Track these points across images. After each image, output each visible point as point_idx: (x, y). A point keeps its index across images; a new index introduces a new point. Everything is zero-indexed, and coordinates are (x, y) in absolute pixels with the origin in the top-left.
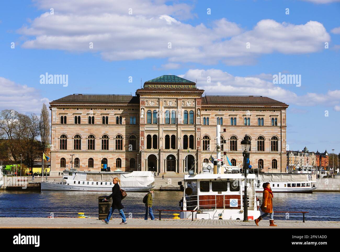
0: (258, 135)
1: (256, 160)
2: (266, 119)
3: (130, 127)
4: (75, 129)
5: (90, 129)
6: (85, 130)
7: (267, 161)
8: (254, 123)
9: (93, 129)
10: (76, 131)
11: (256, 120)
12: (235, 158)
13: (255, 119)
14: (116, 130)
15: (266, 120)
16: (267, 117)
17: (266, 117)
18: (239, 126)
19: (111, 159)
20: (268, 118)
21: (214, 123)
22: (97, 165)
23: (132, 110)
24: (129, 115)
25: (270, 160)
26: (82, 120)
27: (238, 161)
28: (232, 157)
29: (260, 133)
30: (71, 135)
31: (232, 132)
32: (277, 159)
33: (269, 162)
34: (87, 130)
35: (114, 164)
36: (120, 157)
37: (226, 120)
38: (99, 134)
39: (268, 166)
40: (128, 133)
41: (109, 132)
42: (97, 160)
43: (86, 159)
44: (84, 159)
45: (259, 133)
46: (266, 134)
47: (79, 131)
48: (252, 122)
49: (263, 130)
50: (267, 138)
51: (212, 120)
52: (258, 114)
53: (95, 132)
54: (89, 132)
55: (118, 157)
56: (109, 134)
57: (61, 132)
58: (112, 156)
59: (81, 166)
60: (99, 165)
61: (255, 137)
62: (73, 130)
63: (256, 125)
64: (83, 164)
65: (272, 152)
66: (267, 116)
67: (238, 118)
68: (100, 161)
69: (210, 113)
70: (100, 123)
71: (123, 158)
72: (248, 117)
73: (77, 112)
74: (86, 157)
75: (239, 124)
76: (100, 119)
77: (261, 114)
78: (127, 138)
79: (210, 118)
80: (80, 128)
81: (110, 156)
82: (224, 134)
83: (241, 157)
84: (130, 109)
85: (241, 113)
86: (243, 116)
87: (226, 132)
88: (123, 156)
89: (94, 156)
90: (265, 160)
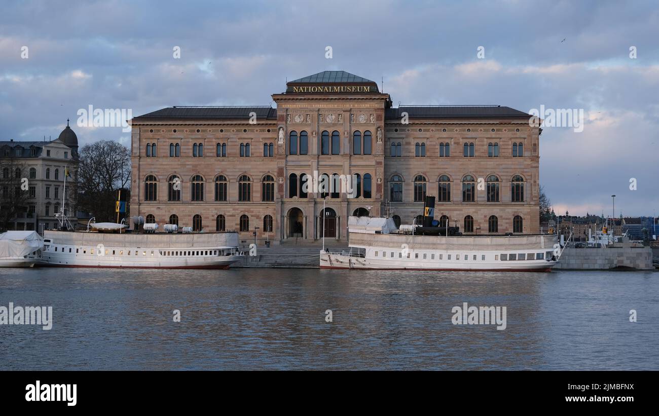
0: (488, 173)
1: (485, 216)
2: (503, 145)
3: (263, 160)
4: (171, 165)
5: (196, 166)
6: (187, 167)
7: (504, 219)
8: (482, 152)
9: (200, 165)
10: (172, 168)
11: (486, 147)
12: (446, 213)
13: (483, 145)
14: (240, 167)
15: (503, 147)
16: (504, 141)
18: (454, 157)
19: (231, 216)
20: (507, 143)
21: (410, 152)
22: (208, 226)
23: (266, 132)
24: (261, 140)
25: (510, 217)
26: (183, 149)
27: (452, 219)
29: (493, 170)
30: (163, 175)
31: (443, 168)
32: (522, 216)
33: (507, 221)
34: (191, 167)
35: (236, 224)
36: (246, 214)
37: (432, 147)
38: (210, 174)
39: (507, 227)
40: (260, 172)
41: (228, 170)
42: (207, 218)
43: (190, 216)
44: (185, 216)
45: (488, 170)
46: (503, 172)
47: (176, 168)
48: (476, 151)
49: (497, 165)
50: (505, 178)
51: (407, 147)
52: (489, 136)
53: (205, 170)
54: (193, 170)
55: (242, 214)
56: (228, 174)
57: (147, 170)
58: (233, 211)
60: (212, 227)
61: (482, 177)
62: (168, 166)
63: (482, 155)
64: (184, 224)
65: (513, 203)
66: (503, 140)
67: (452, 143)
68: (213, 220)
69: (404, 136)
70: (211, 154)
71: (252, 214)
72: (471, 141)
73: (173, 137)
74: (188, 214)
75: (455, 154)
76: (211, 147)
77: (494, 136)
78: (259, 181)
79: (404, 143)
80: (179, 163)
81: (229, 212)
82: (428, 172)
83: (458, 212)
84: (263, 131)
85: (457, 134)
86: (461, 140)
87: (430, 168)
88: (253, 212)
89: (202, 211)
90: (501, 217)
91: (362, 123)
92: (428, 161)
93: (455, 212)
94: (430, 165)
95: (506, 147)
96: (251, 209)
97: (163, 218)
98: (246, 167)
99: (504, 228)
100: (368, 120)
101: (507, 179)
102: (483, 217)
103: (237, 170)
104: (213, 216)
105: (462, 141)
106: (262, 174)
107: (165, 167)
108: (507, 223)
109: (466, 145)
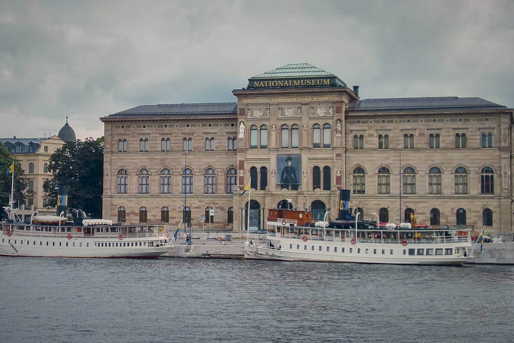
0: (455, 164)
1: (453, 209)
2: (471, 135)
3: (227, 154)
4: (141, 159)
5: (163, 160)
6: (156, 160)
7: (473, 211)
8: (449, 143)
9: (167, 159)
10: (142, 162)
11: (453, 138)
12: (411, 206)
13: (450, 136)
14: (205, 160)
15: (471, 137)
16: (472, 132)
17: (470, 132)
18: (419, 149)
19: (196, 207)
20: (475, 133)
21: (372, 144)
22: (175, 218)
23: (231, 127)
24: (225, 134)
25: (479, 209)
27: (418, 211)
28: (406, 204)
29: (459, 162)
30: (134, 169)
31: (408, 160)
32: (492, 208)
33: (476, 214)
34: (159, 161)
35: (202, 216)
37: (395, 138)
38: (177, 167)
39: (475, 221)
40: (224, 165)
41: (194, 164)
42: (174, 210)
43: (158, 208)
44: (154, 208)
45: (456, 161)
46: (471, 163)
47: (145, 162)
48: (443, 142)
49: (465, 156)
50: (473, 169)
51: (369, 139)
52: (455, 126)
53: (172, 164)
54: (161, 164)
55: (207, 206)
56: (195, 167)
57: (118, 164)
58: (199, 203)
59: (150, 220)
60: (178, 218)
61: (449, 169)
62: (138, 161)
63: (449, 146)
64: (152, 216)
65: (482, 195)
66: (471, 130)
67: (417, 134)
68: (180, 212)
69: (367, 128)
70: (178, 149)
71: (216, 206)
72: (437, 132)
73: (142, 132)
74: (157, 205)
75: (420, 146)
76: (178, 142)
77: (461, 126)
78: (223, 173)
79: (367, 135)
80: (148, 157)
81: (195, 204)
82: (392, 164)
83: (424, 205)
84: (228, 125)
85: (423, 125)
86: (426, 131)
87: (394, 160)
88: (217, 204)
89: (170, 203)
90: (469, 209)
91: (321, 116)
92: (392, 153)
93: (420, 204)
94: (395, 157)
95: (474, 137)
96: (216, 202)
97: (133, 209)
98: (211, 160)
99: (473, 221)
100: (328, 112)
101: (474, 171)
102: (450, 209)
103: (203, 163)
104: (180, 208)
105: (428, 133)
106: (226, 167)
107: (135, 161)
108: (475, 216)
109: (431, 135)
